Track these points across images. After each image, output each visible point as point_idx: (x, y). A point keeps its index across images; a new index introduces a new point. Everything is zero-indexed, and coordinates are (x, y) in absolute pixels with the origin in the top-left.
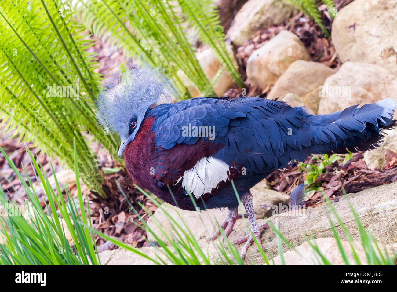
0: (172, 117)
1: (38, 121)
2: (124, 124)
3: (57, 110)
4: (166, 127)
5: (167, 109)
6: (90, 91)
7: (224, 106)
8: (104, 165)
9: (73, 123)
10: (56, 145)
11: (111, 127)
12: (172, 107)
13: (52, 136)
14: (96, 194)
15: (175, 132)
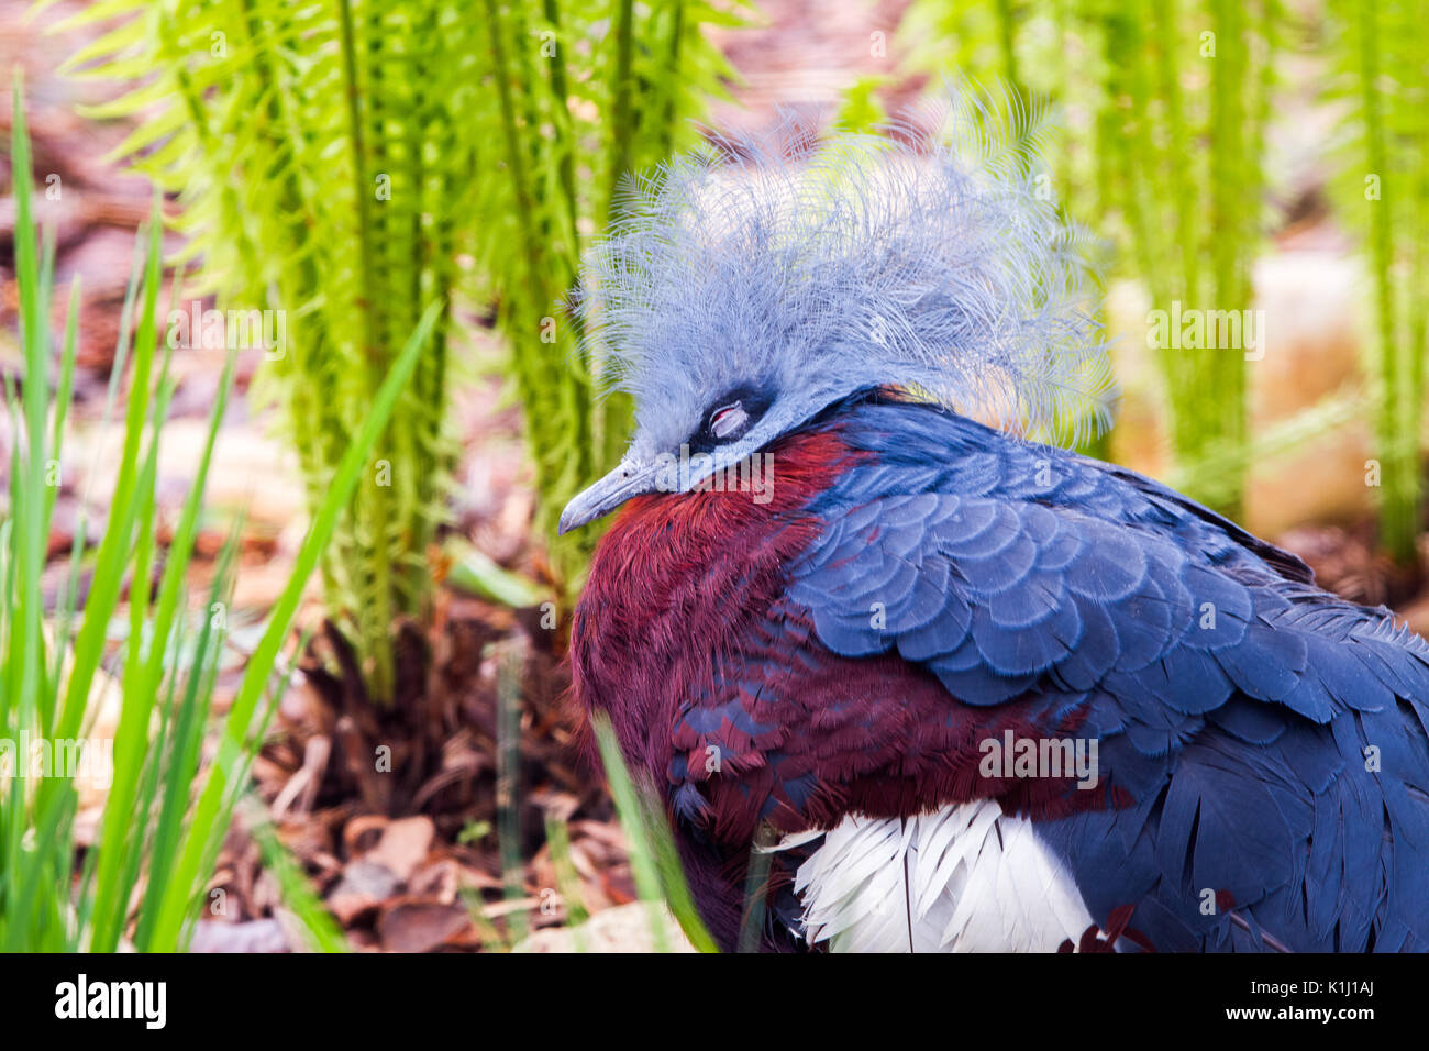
0: (949, 506)
1: (274, 111)
2: (690, 385)
3: (404, 112)
4: (889, 532)
5: (953, 448)
6: (626, 120)
7: (1248, 602)
8: (468, 528)
9: (445, 227)
10: (292, 286)
11: (622, 355)
12: (985, 449)
13: (300, 233)
14: (344, 649)
15: (918, 588)
